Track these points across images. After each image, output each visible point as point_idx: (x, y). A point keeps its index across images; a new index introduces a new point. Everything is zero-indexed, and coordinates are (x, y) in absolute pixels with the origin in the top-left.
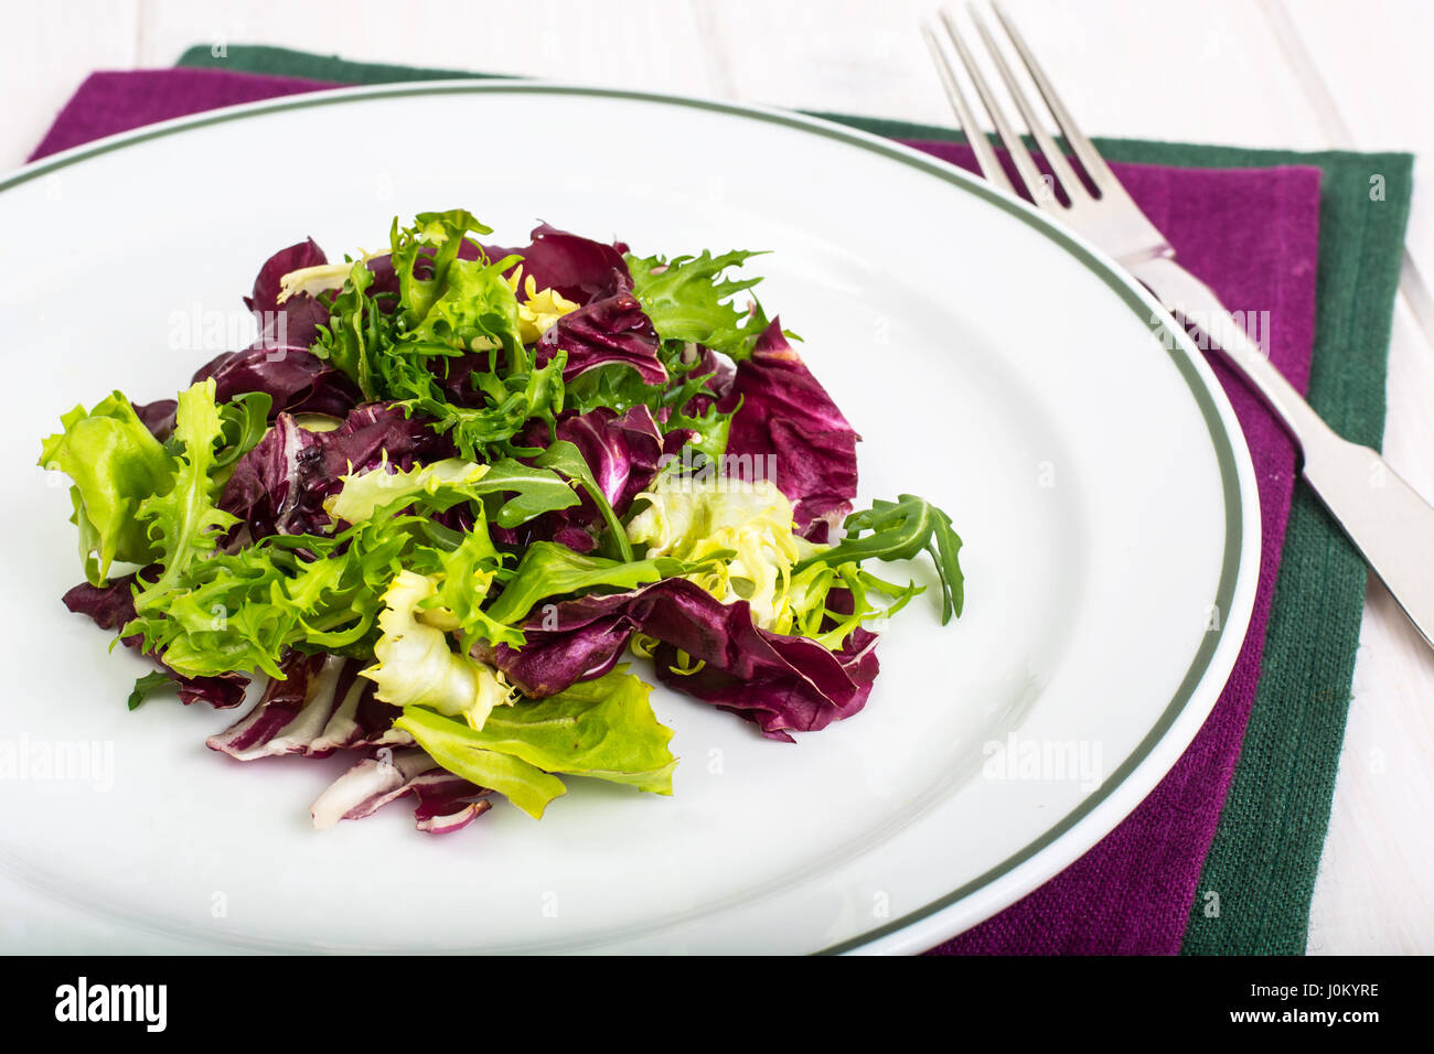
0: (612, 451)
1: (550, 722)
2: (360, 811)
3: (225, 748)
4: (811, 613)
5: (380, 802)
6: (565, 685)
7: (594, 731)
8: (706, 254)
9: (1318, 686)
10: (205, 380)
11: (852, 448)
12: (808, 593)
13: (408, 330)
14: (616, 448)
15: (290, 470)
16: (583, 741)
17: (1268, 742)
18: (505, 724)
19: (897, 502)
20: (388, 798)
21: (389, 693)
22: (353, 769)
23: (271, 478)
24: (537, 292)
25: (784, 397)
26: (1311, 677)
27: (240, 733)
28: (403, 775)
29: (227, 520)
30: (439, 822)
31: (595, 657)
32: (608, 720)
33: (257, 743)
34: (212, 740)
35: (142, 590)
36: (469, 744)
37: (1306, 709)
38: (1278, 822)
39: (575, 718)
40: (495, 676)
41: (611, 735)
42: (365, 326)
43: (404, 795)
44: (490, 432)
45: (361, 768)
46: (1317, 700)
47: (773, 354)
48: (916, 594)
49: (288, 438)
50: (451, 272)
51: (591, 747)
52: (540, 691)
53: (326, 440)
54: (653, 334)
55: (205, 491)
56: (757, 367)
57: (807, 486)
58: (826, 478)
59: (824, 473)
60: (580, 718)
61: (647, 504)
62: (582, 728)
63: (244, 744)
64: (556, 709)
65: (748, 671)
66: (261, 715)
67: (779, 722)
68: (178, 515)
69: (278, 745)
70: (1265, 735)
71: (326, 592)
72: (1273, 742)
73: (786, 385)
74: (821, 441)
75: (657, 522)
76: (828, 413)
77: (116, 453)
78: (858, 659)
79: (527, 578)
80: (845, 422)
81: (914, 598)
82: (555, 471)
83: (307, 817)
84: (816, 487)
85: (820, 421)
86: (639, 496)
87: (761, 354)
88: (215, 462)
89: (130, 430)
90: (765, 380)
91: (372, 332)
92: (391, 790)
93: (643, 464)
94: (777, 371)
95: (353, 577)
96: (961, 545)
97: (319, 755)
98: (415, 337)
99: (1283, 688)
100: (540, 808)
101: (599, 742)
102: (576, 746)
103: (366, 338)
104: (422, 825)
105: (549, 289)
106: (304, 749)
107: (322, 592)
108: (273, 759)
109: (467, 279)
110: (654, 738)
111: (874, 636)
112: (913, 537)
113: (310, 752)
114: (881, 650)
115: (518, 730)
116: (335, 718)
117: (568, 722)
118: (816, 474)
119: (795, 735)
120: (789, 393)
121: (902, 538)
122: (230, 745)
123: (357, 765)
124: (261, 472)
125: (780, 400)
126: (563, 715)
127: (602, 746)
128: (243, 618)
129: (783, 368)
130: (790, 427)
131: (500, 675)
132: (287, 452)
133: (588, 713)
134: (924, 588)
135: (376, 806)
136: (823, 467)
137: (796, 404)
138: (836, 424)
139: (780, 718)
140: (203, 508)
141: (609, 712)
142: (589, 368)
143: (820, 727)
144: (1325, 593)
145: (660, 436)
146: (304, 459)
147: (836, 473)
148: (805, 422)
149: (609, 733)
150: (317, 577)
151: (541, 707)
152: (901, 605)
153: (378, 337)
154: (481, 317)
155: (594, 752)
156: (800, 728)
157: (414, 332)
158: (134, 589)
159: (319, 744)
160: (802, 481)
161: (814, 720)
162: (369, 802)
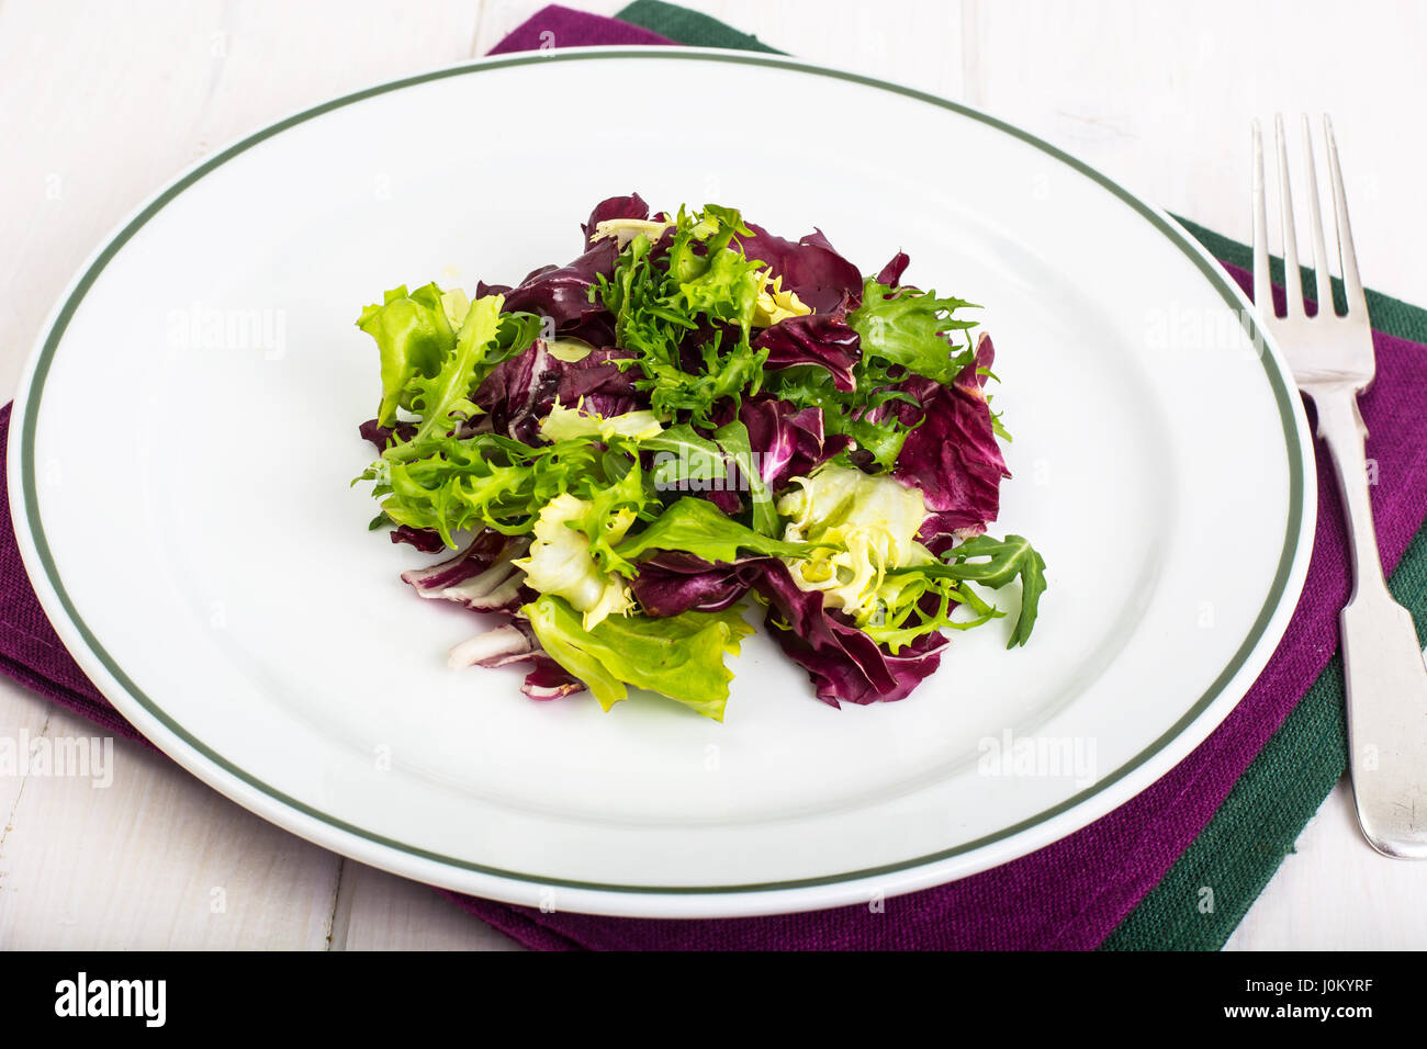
0: (782, 438)
1: (652, 638)
2: (489, 662)
3: (415, 582)
4: (899, 610)
5: (505, 661)
6: (675, 613)
7: (681, 655)
8: (932, 293)
9: (1263, 837)
10: (496, 295)
11: (996, 481)
12: (902, 593)
13: (665, 296)
14: (785, 437)
15: (532, 383)
16: (670, 661)
17: (1199, 870)
18: (617, 629)
19: (1003, 540)
20: (512, 659)
21: (533, 581)
22: (497, 629)
23: (515, 388)
24: (781, 291)
25: (960, 425)
26: (1262, 827)
27: (434, 574)
28: (532, 646)
29: (472, 409)
30: (537, 690)
31: (708, 597)
32: (692, 650)
33: (443, 585)
34: (408, 574)
35: (394, 445)
36: (568, 640)
37: (1243, 854)
38: (1170, 942)
39: (673, 641)
40: (624, 589)
41: (690, 663)
42: (635, 282)
43: (524, 660)
44: (680, 401)
45: (502, 630)
46: (1256, 849)
47: (964, 389)
48: (997, 617)
49: (537, 359)
50: (716, 258)
51: (673, 667)
52: (653, 612)
53: (566, 368)
54: (858, 352)
55: (467, 382)
56: (950, 394)
57: (957, 502)
58: (972, 500)
59: (972, 494)
60: (676, 642)
61: (799, 487)
62: (674, 649)
63: (431, 584)
64: (663, 629)
65: (816, 645)
66: (457, 564)
67: (833, 690)
68: (438, 396)
69: (452, 593)
70: (1200, 864)
71: (504, 492)
72: (1202, 873)
73: (966, 416)
74: (975, 469)
75: (804, 503)
76: (989, 449)
77: (413, 334)
78: (923, 657)
79: (661, 524)
80: (1001, 459)
81: (992, 619)
82: (718, 445)
83: (444, 657)
84: (963, 504)
85: (982, 454)
86: (794, 479)
87: (957, 385)
88: (484, 360)
89: (433, 317)
90: (951, 404)
91: (637, 289)
92: (519, 653)
93: (807, 454)
94: (963, 402)
95: (528, 485)
96: (1044, 588)
97: (476, 609)
98: (667, 303)
99: (1236, 828)
100: (611, 704)
101: (679, 666)
102: (663, 663)
103: (632, 292)
104: (526, 688)
105: (790, 292)
106: (468, 602)
107: (503, 492)
108: (446, 602)
109: (723, 268)
110: (719, 677)
111: (945, 641)
112: (997, 574)
113: (471, 606)
114: (947, 655)
115: (625, 637)
116: (504, 584)
117: (666, 642)
118: (966, 495)
119: (843, 704)
120: (965, 424)
121: (985, 573)
122: (420, 582)
123: (500, 627)
124: (509, 380)
125: (957, 426)
126: (664, 636)
127: (680, 669)
128: (440, 495)
129: (967, 402)
130: (956, 450)
131: (628, 591)
132: (534, 370)
133: (683, 640)
134: (1004, 614)
135: (502, 663)
136: (973, 491)
137: (968, 434)
138: (994, 460)
139: (834, 687)
140: (460, 394)
141: (696, 643)
142: (798, 364)
143: (865, 703)
144: (1313, 757)
145: (822, 437)
146: (544, 378)
147: (981, 498)
148: (968, 448)
149: (689, 662)
150: (500, 480)
151: (654, 623)
152: (980, 623)
153: (642, 295)
154: (719, 303)
155: (672, 672)
156: (848, 698)
157: (669, 299)
158: (389, 443)
159: (476, 603)
160: (952, 497)
161: (862, 696)
162: (499, 657)
